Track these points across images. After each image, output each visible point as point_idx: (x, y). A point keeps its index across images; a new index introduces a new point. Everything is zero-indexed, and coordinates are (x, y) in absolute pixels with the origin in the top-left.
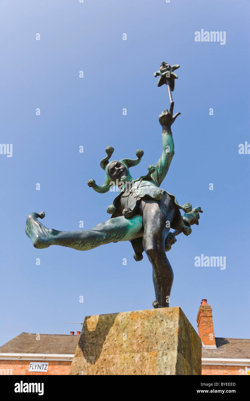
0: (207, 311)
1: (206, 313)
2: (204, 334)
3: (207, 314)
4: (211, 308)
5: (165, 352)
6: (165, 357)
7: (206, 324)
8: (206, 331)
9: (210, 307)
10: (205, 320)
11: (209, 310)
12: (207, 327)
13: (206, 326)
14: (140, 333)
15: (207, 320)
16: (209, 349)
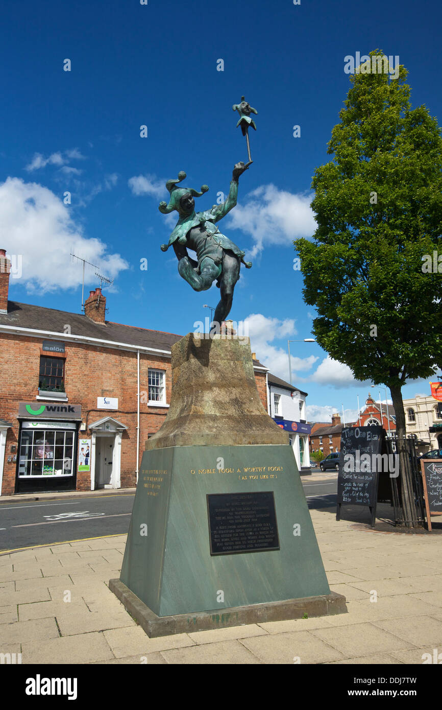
4: (10, 263)
5: (247, 362)
6: (247, 365)
14: (230, 349)
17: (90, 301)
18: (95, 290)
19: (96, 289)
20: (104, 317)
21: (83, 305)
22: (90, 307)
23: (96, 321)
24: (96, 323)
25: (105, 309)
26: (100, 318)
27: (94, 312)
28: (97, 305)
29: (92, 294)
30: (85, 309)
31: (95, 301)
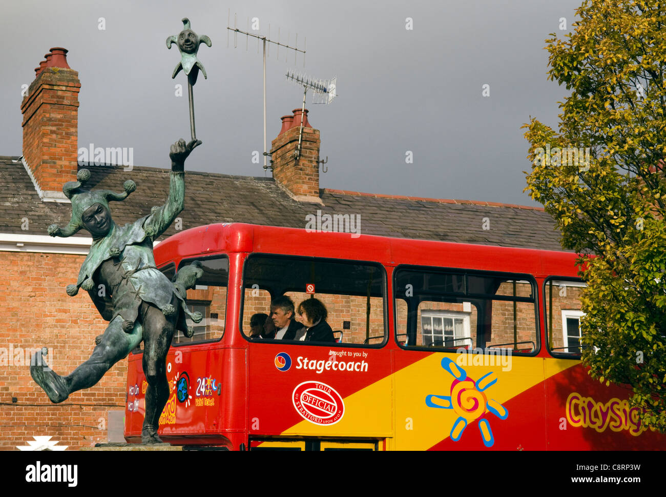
0: (64, 88)
1: (60, 93)
2: (46, 157)
3: (63, 98)
4: (78, 81)
7: (54, 128)
8: (53, 150)
9: (76, 74)
10: (53, 115)
11: (71, 84)
12: (59, 136)
13: (54, 136)
15: (59, 116)
16: (55, 204)
17: (282, 144)
18: (293, 114)
19: (294, 112)
20: (317, 180)
21: (265, 154)
22: (283, 157)
23: (296, 194)
24: (295, 198)
25: (318, 162)
26: (305, 187)
27: (290, 171)
28: (297, 152)
29: (287, 124)
30: (272, 162)
31: (291, 142)
